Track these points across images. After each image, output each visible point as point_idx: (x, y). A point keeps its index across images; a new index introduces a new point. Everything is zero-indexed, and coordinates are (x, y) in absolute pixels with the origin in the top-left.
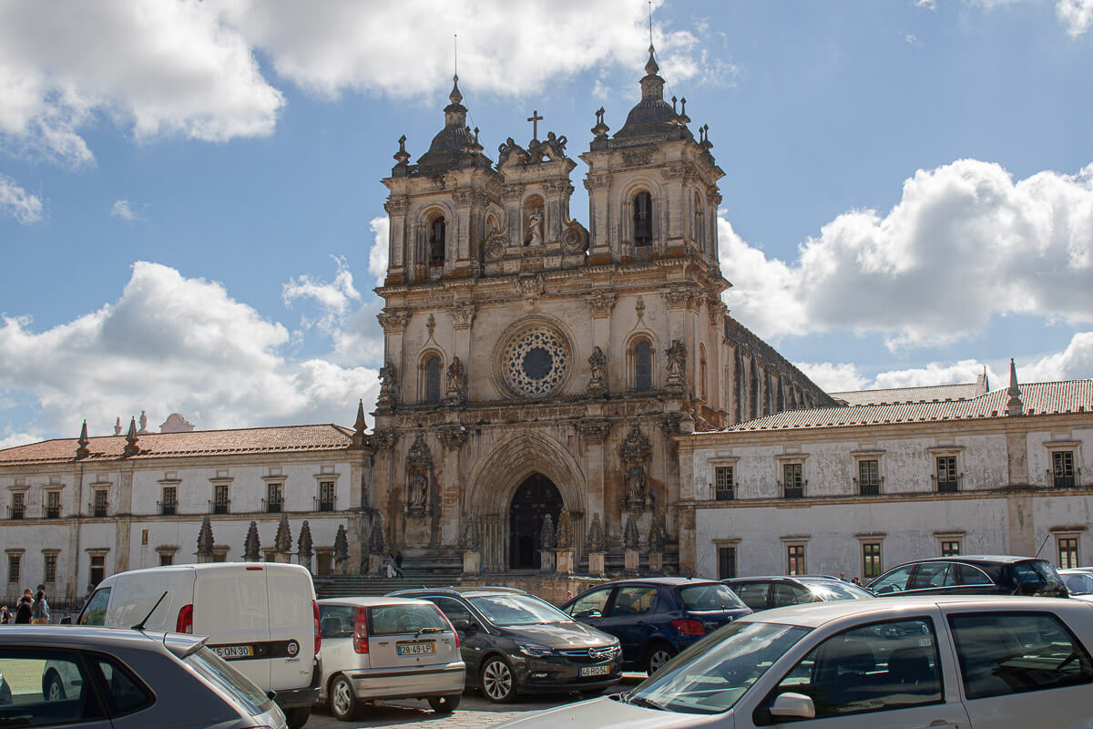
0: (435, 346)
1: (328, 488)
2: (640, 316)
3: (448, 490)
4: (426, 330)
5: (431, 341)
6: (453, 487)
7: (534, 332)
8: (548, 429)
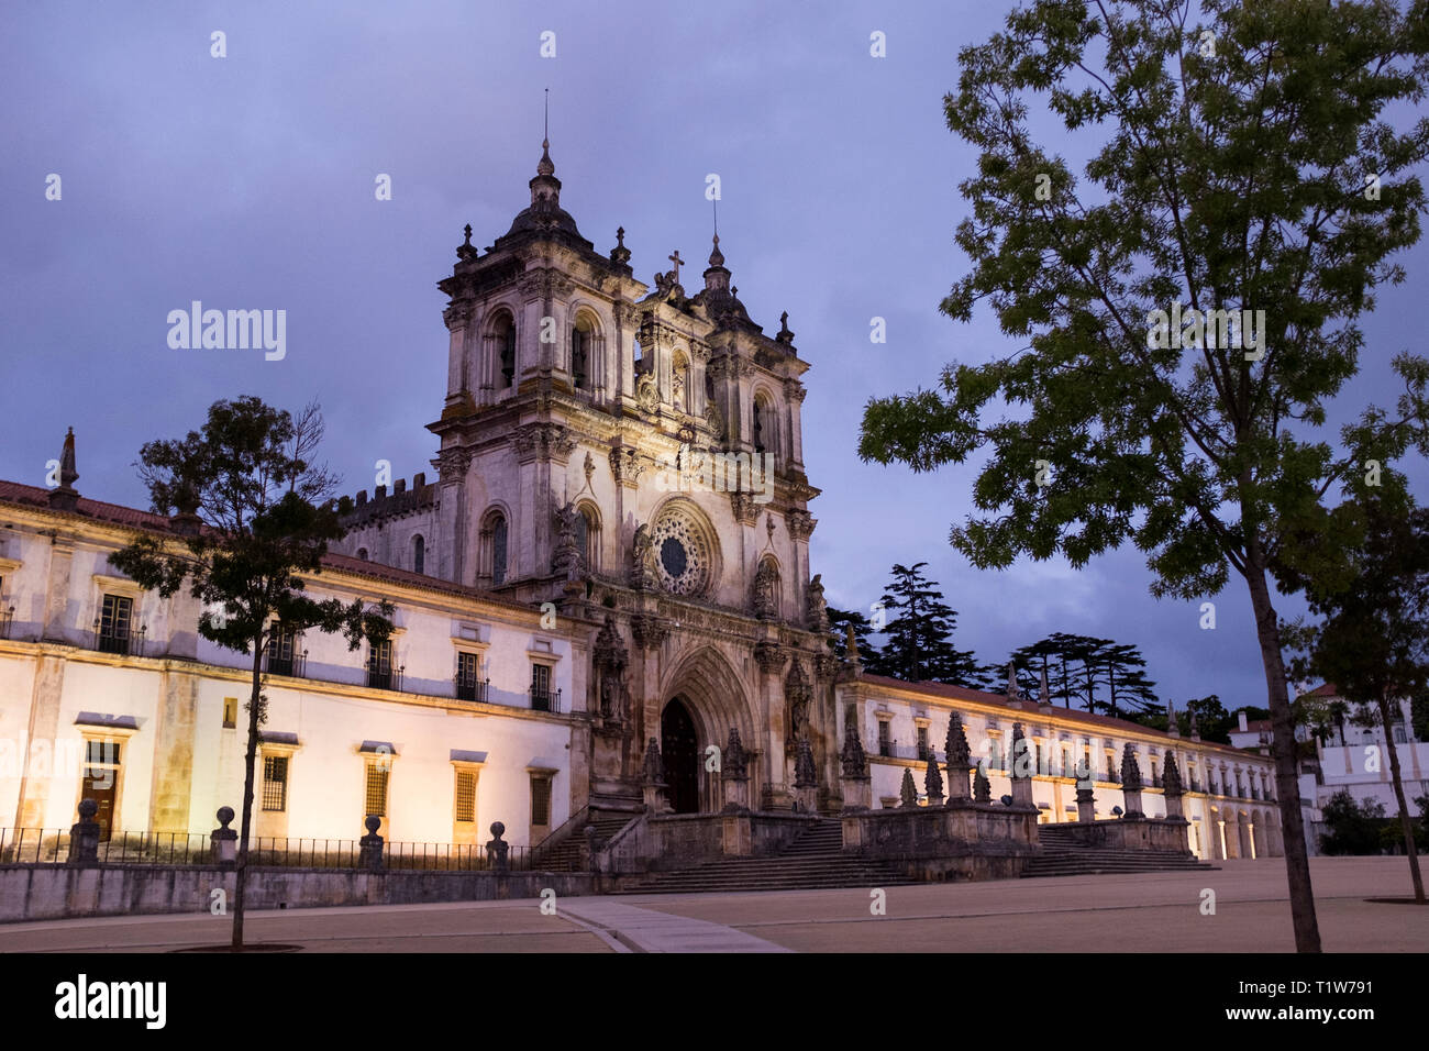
0: (592, 498)
1: (541, 673)
2: (770, 535)
3: (649, 704)
4: (582, 471)
5: (588, 490)
6: (655, 700)
7: (672, 516)
8: (729, 644)
